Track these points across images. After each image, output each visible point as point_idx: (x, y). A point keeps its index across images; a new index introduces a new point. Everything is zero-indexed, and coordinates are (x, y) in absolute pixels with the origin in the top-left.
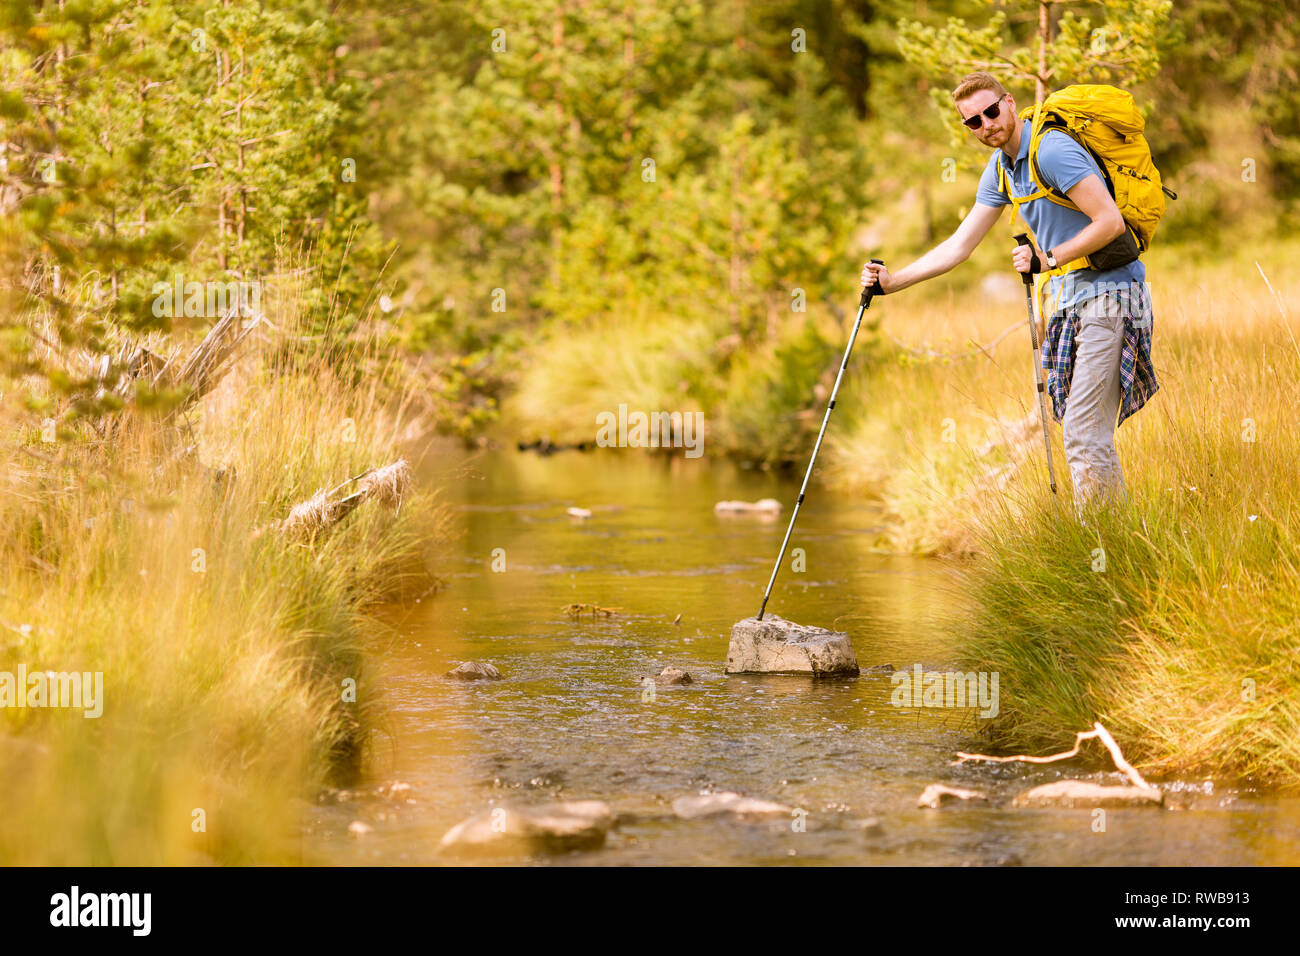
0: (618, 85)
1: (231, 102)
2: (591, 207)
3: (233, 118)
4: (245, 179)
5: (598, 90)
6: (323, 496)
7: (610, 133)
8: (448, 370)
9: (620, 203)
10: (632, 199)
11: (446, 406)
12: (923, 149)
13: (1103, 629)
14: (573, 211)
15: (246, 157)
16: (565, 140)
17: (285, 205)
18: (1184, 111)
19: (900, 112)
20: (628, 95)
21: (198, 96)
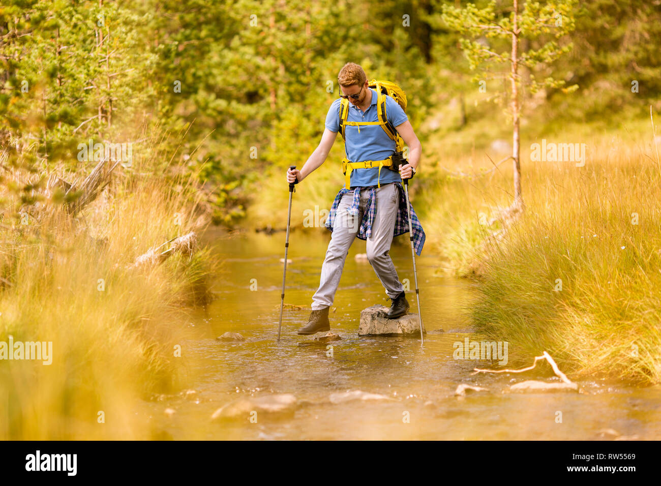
0: (303, 46)
1: (103, 55)
2: (290, 109)
3: (104, 63)
4: (111, 94)
5: (293, 50)
6: (152, 252)
7: (299, 71)
8: (218, 191)
9: (305, 107)
10: (311, 105)
11: (217, 209)
12: (460, 78)
13: (548, 306)
14: (281, 111)
15: (111, 83)
16: (277, 75)
17: (131, 106)
18: (593, 55)
19: (448, 59)
20: (308, 51)
21: (87, 52)
